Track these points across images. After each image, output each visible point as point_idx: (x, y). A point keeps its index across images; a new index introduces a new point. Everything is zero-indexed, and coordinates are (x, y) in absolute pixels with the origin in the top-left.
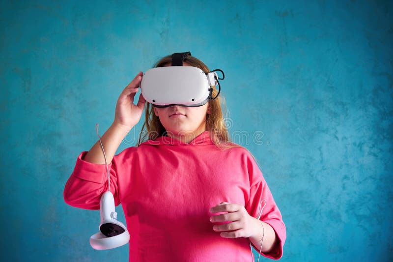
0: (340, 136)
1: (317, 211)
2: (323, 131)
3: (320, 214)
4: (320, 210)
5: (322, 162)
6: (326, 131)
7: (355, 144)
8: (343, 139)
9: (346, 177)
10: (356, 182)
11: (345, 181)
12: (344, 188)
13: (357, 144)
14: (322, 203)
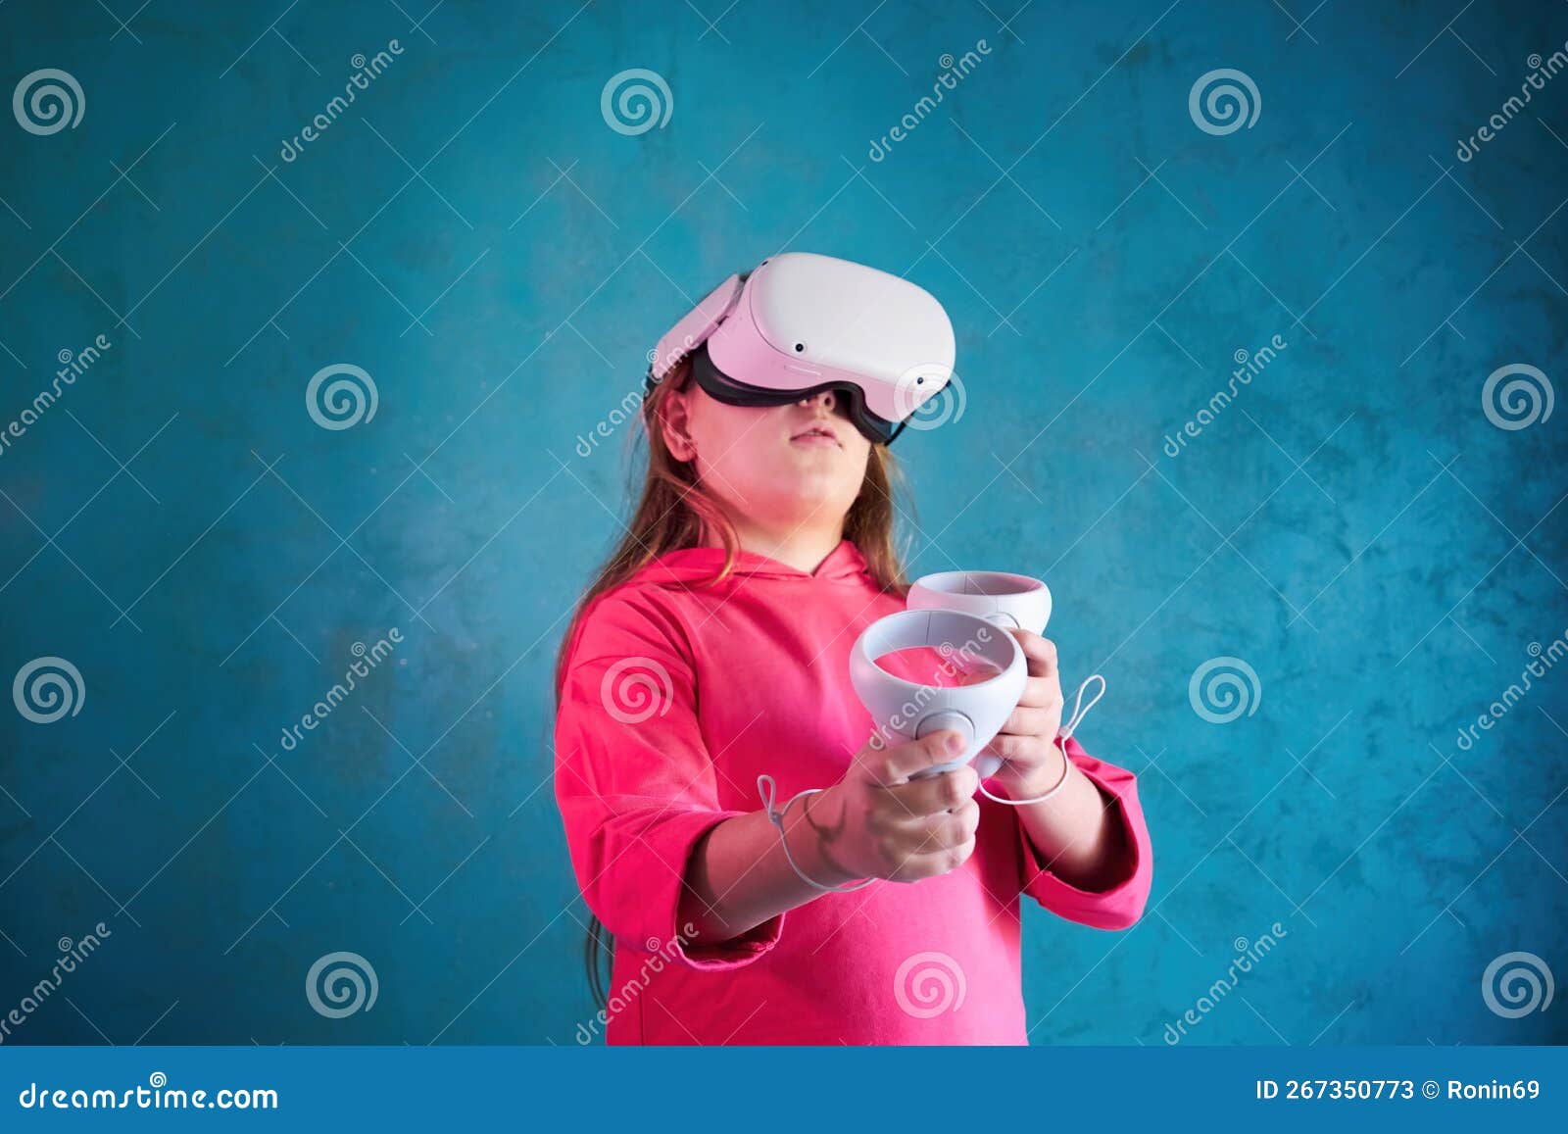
0: (1357, 544)
1: (1263, 843)
2: (1290, 524)
3: (1278, 855)
4: (1278, 838)
5: (1284, 645)
6: (1300, 523)
7: (1415, 574)
8: (1367, 555)
9: (1379, 708)
10: (1421, 726)
11: (1378, 722)
12: (1373, 751)
13: (1426, 576)
14: (1285, 809)
